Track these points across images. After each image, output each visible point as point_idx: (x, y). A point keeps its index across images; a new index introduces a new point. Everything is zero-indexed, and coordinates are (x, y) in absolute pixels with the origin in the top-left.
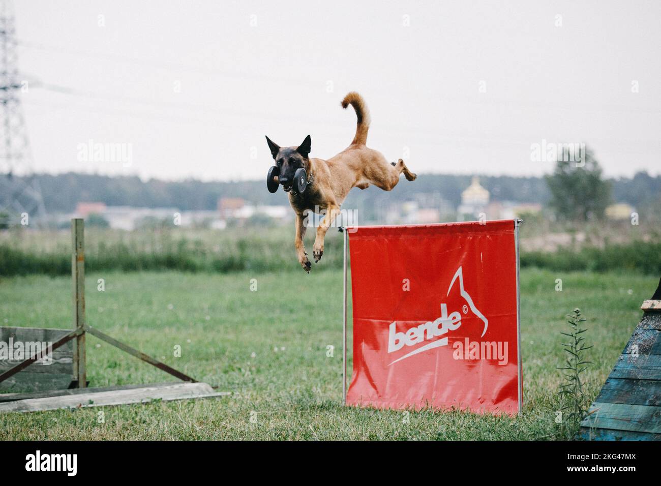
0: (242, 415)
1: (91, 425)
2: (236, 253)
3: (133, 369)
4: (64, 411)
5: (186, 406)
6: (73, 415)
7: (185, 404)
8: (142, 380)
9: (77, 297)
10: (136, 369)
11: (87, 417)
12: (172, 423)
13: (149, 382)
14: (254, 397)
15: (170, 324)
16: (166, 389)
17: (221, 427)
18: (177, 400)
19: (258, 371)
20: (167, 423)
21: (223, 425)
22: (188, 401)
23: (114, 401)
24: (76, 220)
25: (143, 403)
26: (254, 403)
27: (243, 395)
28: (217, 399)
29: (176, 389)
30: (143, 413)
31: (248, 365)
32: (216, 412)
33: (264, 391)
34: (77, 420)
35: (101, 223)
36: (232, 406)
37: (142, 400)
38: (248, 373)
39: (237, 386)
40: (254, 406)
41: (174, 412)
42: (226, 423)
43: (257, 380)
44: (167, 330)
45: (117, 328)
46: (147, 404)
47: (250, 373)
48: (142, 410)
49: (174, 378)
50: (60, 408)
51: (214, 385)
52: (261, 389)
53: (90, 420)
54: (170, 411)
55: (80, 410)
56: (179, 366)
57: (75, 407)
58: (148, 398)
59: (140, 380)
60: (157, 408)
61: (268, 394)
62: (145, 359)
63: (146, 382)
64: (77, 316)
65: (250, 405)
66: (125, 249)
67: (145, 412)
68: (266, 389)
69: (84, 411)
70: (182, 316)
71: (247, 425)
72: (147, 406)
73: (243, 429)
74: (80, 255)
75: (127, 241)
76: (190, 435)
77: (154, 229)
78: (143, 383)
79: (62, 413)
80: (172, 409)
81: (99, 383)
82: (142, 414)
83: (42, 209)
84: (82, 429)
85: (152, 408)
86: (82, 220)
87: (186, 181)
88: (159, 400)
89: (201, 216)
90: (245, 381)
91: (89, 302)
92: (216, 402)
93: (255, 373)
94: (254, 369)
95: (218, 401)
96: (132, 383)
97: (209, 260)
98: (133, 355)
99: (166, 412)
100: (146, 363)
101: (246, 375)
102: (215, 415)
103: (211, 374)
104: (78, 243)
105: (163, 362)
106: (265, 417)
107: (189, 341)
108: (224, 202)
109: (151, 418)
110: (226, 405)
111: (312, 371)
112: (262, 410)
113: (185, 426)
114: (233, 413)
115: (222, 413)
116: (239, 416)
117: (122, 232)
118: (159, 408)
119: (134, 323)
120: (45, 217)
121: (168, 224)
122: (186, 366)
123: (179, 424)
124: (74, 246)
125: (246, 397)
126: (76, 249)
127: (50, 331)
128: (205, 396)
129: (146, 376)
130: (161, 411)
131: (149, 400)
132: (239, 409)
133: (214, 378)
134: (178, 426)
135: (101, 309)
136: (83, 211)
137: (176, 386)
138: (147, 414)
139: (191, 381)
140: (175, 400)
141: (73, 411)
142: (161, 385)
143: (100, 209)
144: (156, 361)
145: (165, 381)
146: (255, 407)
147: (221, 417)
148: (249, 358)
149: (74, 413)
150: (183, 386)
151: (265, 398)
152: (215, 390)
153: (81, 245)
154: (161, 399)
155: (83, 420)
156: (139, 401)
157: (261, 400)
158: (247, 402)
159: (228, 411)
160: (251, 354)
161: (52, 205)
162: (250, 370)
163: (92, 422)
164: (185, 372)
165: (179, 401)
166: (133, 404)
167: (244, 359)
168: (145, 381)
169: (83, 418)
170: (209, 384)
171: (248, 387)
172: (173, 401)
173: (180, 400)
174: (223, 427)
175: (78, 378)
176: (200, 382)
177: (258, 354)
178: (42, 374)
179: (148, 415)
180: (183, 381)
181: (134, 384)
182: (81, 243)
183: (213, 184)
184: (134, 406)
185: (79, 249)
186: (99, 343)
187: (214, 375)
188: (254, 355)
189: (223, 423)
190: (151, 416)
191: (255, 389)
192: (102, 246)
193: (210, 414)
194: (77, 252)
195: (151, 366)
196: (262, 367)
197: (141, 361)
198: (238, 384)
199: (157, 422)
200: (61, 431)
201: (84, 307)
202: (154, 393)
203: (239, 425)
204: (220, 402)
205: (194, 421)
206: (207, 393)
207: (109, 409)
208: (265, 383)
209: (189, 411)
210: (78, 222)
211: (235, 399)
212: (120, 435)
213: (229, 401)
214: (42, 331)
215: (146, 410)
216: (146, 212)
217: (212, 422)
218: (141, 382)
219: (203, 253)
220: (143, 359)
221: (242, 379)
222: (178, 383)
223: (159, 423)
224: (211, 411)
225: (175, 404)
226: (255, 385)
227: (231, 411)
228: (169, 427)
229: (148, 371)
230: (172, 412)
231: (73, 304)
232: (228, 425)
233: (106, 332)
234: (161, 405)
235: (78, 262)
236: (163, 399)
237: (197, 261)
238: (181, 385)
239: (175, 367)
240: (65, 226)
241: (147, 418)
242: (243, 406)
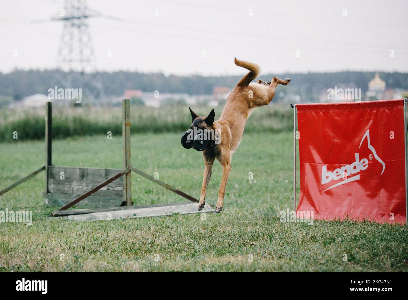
0: (230, 223)
1: (135, 229)
3: (161, 194)
4: (118, 220)
5: (194, 217)
6: (123, 223)
7: (194, 216)
8: (167, 201)
9: (126, 149)
10: (163, 194)
11: (132, 224)
12: (186, 228)
13: (171, 202)
14: (237, 212)
15: (183, 166)
16: (182, 207)
17: (217, 231)
18: (189, 214)
19: (240, 196)
20: (183, 228)
21: (218, 229)
22: (196, 214)
23: (149, 214)
24: (125, 100)
25: (167, 216)
26: (237, 215)
27: (230, 211)
28: (214, 213)
29: (189, 207)
30: (168, 222)
31: (233, 192)
32: (214, 221)
33: (243, 208)
34: (126, 226)
35: (140, 103)
36: (223, 218)
37: (167, 214)
38: (233, 197)
39: (226, 205)
40: (237, 217)
41: (187, 221)
42: (220, 228)
43: (239, 202)
44: (182, 170)
45: (150, 169)
46: (170, 216)
47: (234, 197)
48: (167, 220)
49: (187, 200)
50: (116, 219)
51: (212, 204)
52: (242, 207)
53: (134, 226)
54: (184, 220)
55: (128, 220)
56: (189, 192)
57: (125, 218)
58: (170, 212)
59: (165, 201)
60: (176, 219)
61: (246, 210)
62: (168, 187)
63: (169, 202)
64: (126, 160)
65: (235, 217)
66: (154, 119)
67: (169, 221)
68: (245, 207)
69: (131, 220)
70: (191, 161)
71: (233, 230)
72: (170, 217)
73: (230, 232)
74: (128, 123)
75: (156, 114)
76: (197, 236)
77: (172, 106)
78: (167, 203)
79: (117, 222)
80: (186, 219)
81: (139, 203)
82: (167, 223)
83: (102, 94)
84: (130, 231)
85: (173, 218)
86: (129, 100)
87: (193, 76)
88: (177, 213)
89: (202, 98)
90: (232, 202)
91: (133, 152)
92: (213, 215)
93: (237, 197)
94: (237, 194)
95: (214, 215)
96: (160, 203)
98: (161, 185)
99: (182, 221)
100: (169, 191)
101: (232, 198)
102: (213, 223)
103: (209, 198)
104: (127, 115)
105: (180, 190)
106: (245, 224)
107: (195, 177)
108: (216, 89)
109: (173, 225)
110: (219, 217)
111: (273, 196)
112: (242, 220)
113: (194, 230)
114: (224, 222)
115: (217, 222)
116: (228, 224)
117: (153, 109)
118: (178, 219)
119: (161, 165)
120: (104, 99)
121: (181, 103)
122: (194, 193)
123: (190, 229)
124: (124, 116)
125: (232, 212)
126: (125, 119)
127: (109, 170)
128: (207, 211)
129: (169, 199)
130: (178, 220)
131: (171, 214)
132: (228, 219)
133: (211, 200)
134: (189, 230)
135: (140, 157)
136: (129, 95)
137: (188, 205)
138: (170, 222)
139: (197, 202)
140: (187, 214)
141: (124, 220)
142: (179, 204)
143: (139, 94)
144: (176, 189)
145: (181, 202)
146: (238, 218)
147: (217, 224)
148: (234, 187)
149: (124, 221)
150: (193, 205)
151: (244, 213)
152: (212, 208)
153: (128, 116)
154: (179, 213)
155: (130, 226)
156: (165, 214)
157: (242, 214)
158: (233, 215)
159: (221, 221)
160: (235, 184)
161: (109, 91)
162: (234, 195)
163: (136, 227)
164: (194, 196)
165: (190, 215)
166: (161, 216)
167: (230, 188)
168: (168, 202)
169: (130, 224)
170: (208, 203)
171: (233, 206)
172: (186, 215)
173: (191, 213)
174: (218, 231)
175: (127, 200)
177: (239, 185)
178: (104, 197)
179: (171, 223)
180: (192, 202)
181: (161, 204)
182: (128, 115)
183: (210, 78)
184: (162, 217)
185: (127, 118)
186: (139, 178)
187: (211, 198)
188: (236, 186)
189: (218, 228)
190: (173, 223)
191: (238, 207)
193: (210, 222)
194: (125, 121)
195: (172, 192)
196: (242, 193)
197: (166, 189)
198: (227, 204)
199: (176, 227)
200: (117, 232)
201: (130, 155)
202: (174, 209)
203: (228, 230)
204: (216, 215)
205: (200, 227)
206: (207, 209)
207: (146, 219)
208: (243, 203)
209: (196, 220)
210: (126, 102)
211: (225, 213)
212: (154, 236)
213: (221, 215)
214: (104, 170)
215: (169, 220)
216: (167, 96)
217: (211, 227)
218: (166, 203)
220: (167, 188)
221: (229, 201)
222: (189, 203)
223: (177, 228)
224: (210, 221)
225: (187, 216)
226: (238, 205)
227: (222, 221)
228: (184, 230)
229: (171, 196)
230: (186, 221)
231: (123, 153)
232: (221, 230)
233: (144, 171)
234: (178, 217)
235: (126, 127)
236: (180, 213)
238: (191, 204)
239: (187, 193)
240: (118, 105)
241: (170, 225)
242: (230, 217)
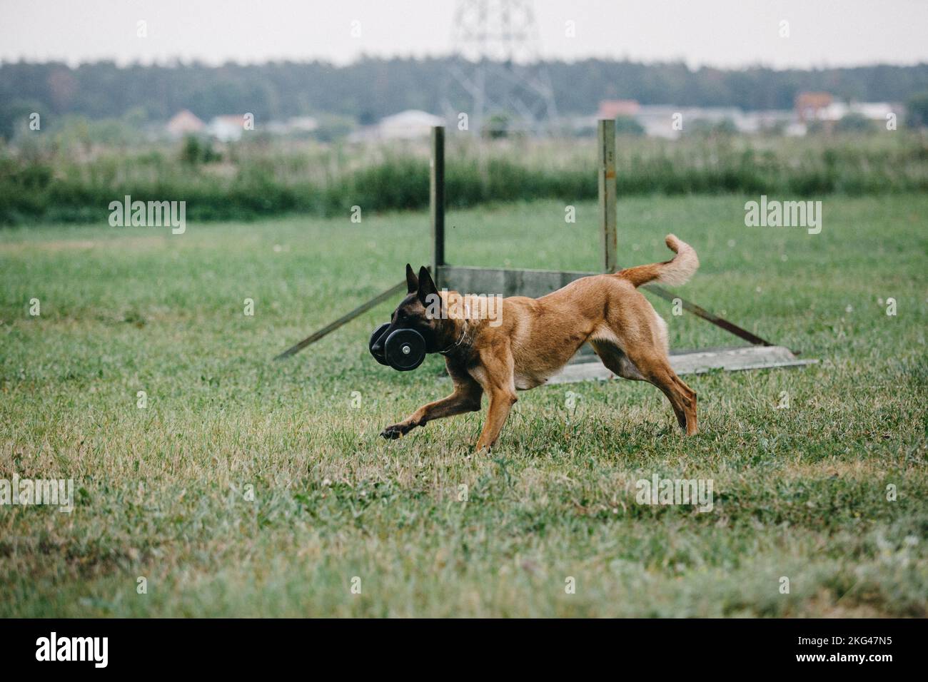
0: (836, 390)
1: (628, 403)
2: (821, 168)
3: (682, 328)
4: (590, 384)
5: (756, 378)
6: (601, 390)
7: (756, 375)
8: (696, 342)
9: (606, 229)
10: (687, 328)
11: (621, 393)
12: (739, 401)
13: (705, 346)
14: (851, 366)
15: (731, 267)
16: (728, 355)
17: (807, 406)
18: (744, 370)
19: (856, 331)
20: (732, 402)
21: (810, 404)
22: (760, 371)
24: (604, 121)
25: (698, 374)
26: (852, 374)
27: (836, 363)
28: (800, 369)
29: (743, 355)
30: (698, 387)
31: (842, 323)
32: (800, 387)
33: (865, 358)
34: (608, 396)
35: (636, 129)
36: (821, 379)
37: (696, 370)
38: (842, 333)
39: (826, 351)
40: (852, 378)
41: (741, 385)
42: (815, 401)
43: (855, 344)
44: (728, 275)
46: (703, 374)
47: (844, 334)
48: (696, 383)
49: (740, 340)
50: (585, 380)
51: (796, 349)
52: (861, 356)
53: (626, 397)
54: (735, 384)
55: (611, 383)
56: (745, 323)
57: (604, 379)
58: (704, 367)
59: (692, 342)
60: (717, 381)
61: (870, 362)
62: (699, 313)
63: (701, 345)
64: (607, 253)
65: (846, 377)
66: (667, 165)
67: (700, 386)
68: (868, 355)
69: (617, 385)
70: (747, 256)
71: (843, 405)
72: (703, 378)
73: (837, 410)
74: (609, 171)
75: (669, 153)
76: (765, 417)
77: (706, 135)
78: (697, 347)
79: (587, 387)
80: (738, 382)
82: (696, 389)
83: (552, 110)
84: (616, 408)
85: (710, 380)
86: (612, 122)
87: (751, 70)
88: (720, 369)
89: (771, 118)
90: (838, 345)
91: (622, 236)
92: (799, 373)
93: (851, 334)
94: (850, 328)
95: (801, 372)
96: (681, 347)
97: (783, 179)
99: (729, 386)
100: (701, 320)
101: (840, 336)
102: (798, 390)
103: (790, 335)
104: (608, 154)
105: (724, 318)
106: (868, 393)
107: (759, 289)
108: (803, 98)
109: (710, 395)
110: (812, 377)
112: (863, 384)
113: (756, 405)
114: (822, 388)
115: (808, 388)
116: (831, 392)
117: (662, 141)
118: (720, 381)
120: (556, 121)
121: (726, 129)
122: (756, 325)
123: (749, 403)
124: (602, 157)
125: (840, 366)
126: (605, 162)
127: (569, 274)
128: (784, 364)
129: (702, 338)
130: (722, 384)
131: (706, 370)
132: (831, 382)
133: (794, 340)
134: (746, 405)
135: (636, 247)
136: (609, 110)
137: (743, 351)
138: (704, 388)
139: (763, 344)
140: (741, 371)
141: (602, 385)
142: (722, 350)
143: (631, 109)
144: (715, 316)
145: (727, 344)
146: (853, 381)
147: (806, 393)
148: (843, 313)
149: (604, 386)
150: (753, 351)
151: (867, 368)
152: (797, 358)
153: (611, 156)
154: (723, 368)
155: (616, 396)
156: (692, 372)
157: (862, 371)
158: (841, 374)
159: (816, 385)
160: (846, 306)
161: (566, 104)
162: (845, 330)
163: (629, 399)
164: (754, 332)
165: (747, 372)
166: (684, 375)
167: (835, 315)
168: (699, 344)
169: (616, 393)
170: (788, 348)
171: (842, 353)
172: (739, 372)
173: (749, 370)
174: (810, 406)
176: (777, 345)
177: (855, 308)
179: (706, 390)
180: (752, 345)
181: (684, 348)
182: (610, 153)
183: (788, 73)
184: (685, 377)
185: (608, 163)
187: (795, 336)
188: (849, 309)
189: (809, 402)
190: (710, 391)
191: (853, 355)
192: (636, 160)
193: (792, 389)
194: (605, 166)
195: (707, 323)
196: (862, 326)
197: (694, 316)
198: (828, 349)
199: (718, 400)
200: (588, 411)
201: (615, 242)
202: (712, 360)
203: (831, 405)
204: (804, 373)
205: (770, 398)
206: (786, 360)
208: (865, 348)
209: (762, 384)
210: (606, 124)
211: (826, 370)
212: (669, 417)
213: (816, 372)
214: (559, 275)
215: (702, 383)
216: (695, 113)
217: (794, 400)
218: (694, 346)
219: (776, 169)
220: (697, 314)
221: (834, 341)
222: (746, 347)
223: (720, 400)
224: (792, 385)
225: (742, 375)
226: (852, 350)
227: (819, 385)
228: (734, 406)
229: (704, 331)
230: (738, 386)
231: (599, 236)
232: (817, 404)
234: (722, 377)
235: (607, 180)
236: (725, 369)
237: (768, 180)
238: (750, 349)
239: (741, 325)
240: (587, 133)
241: (704, 394)
242: (836, 378)
